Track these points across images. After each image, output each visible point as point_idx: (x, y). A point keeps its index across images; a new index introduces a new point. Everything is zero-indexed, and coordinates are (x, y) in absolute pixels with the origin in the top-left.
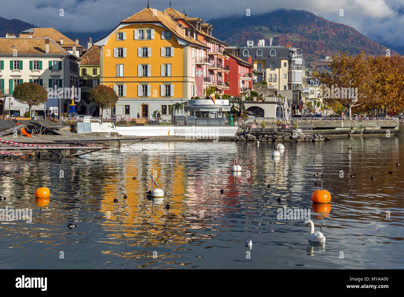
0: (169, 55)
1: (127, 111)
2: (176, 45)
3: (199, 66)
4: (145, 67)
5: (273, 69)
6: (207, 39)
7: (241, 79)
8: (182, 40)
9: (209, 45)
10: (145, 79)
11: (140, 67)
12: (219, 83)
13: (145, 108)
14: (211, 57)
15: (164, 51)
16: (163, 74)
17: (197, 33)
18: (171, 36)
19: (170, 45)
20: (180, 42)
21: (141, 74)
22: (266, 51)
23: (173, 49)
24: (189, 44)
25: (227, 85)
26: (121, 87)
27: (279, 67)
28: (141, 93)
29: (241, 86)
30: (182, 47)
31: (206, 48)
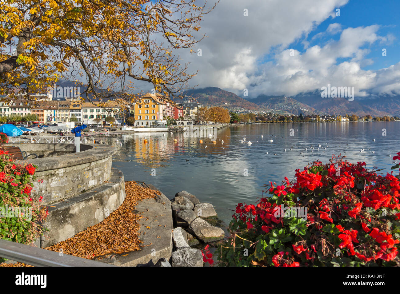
0: (154, 107)
1: (142, 124)
2: (156, 104)
3: (164, 110)
4: (147, 111)
5: (192, 110)
6: (167, 102)
7: (179, 113)
8: (158, 103)
9: (167, 104)
10: (147, 114)
11: (146, 111)
12: (171, 115)
13: (148, 123)
14: (168, 107)
15: (153, 106)
16: (153, 113)
17: (164, 100)
18: (155, 101)
19: (154, 104)
20: (157, 103)
21: (146, 113)
22: (190, 104)
23: (155, 105)
24: (160, 104)
25: (174, 115)
26: (140, 117)
27: (194, 109)
28: (146, 118)
29: (179, 115)
30: (158, 105)
31: (166, 105)
